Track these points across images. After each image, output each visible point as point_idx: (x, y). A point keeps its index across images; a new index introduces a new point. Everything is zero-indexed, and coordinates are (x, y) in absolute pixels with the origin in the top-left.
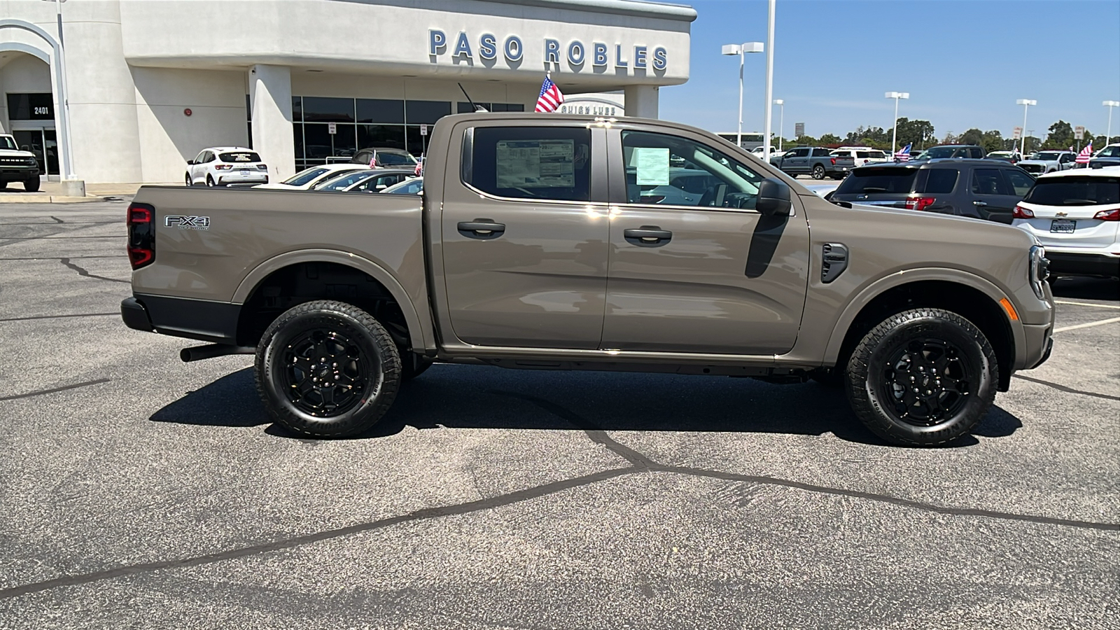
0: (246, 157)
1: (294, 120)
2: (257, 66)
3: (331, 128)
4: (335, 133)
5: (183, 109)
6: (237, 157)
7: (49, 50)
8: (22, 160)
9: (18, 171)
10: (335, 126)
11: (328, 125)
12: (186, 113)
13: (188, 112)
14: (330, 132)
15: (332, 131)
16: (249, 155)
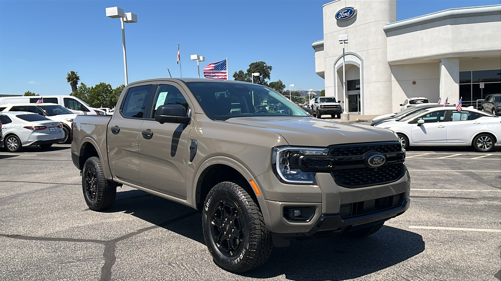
0: (422, 101)
1: (460, 83)
2: (442, 59)
3: (481, 85)
4: (483, 87)
5: (413, 81)
6: (417, 102)
7: (359, 62)
8: (335, 107)
9: (333, 111)
10: (484, 84)
11: (479, 84)
12: (413, 83)
13: (414, 83)
14: (480, 87)
15: (482, 87)
16: (423, 101)
